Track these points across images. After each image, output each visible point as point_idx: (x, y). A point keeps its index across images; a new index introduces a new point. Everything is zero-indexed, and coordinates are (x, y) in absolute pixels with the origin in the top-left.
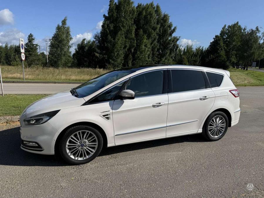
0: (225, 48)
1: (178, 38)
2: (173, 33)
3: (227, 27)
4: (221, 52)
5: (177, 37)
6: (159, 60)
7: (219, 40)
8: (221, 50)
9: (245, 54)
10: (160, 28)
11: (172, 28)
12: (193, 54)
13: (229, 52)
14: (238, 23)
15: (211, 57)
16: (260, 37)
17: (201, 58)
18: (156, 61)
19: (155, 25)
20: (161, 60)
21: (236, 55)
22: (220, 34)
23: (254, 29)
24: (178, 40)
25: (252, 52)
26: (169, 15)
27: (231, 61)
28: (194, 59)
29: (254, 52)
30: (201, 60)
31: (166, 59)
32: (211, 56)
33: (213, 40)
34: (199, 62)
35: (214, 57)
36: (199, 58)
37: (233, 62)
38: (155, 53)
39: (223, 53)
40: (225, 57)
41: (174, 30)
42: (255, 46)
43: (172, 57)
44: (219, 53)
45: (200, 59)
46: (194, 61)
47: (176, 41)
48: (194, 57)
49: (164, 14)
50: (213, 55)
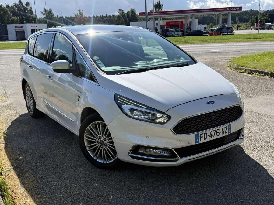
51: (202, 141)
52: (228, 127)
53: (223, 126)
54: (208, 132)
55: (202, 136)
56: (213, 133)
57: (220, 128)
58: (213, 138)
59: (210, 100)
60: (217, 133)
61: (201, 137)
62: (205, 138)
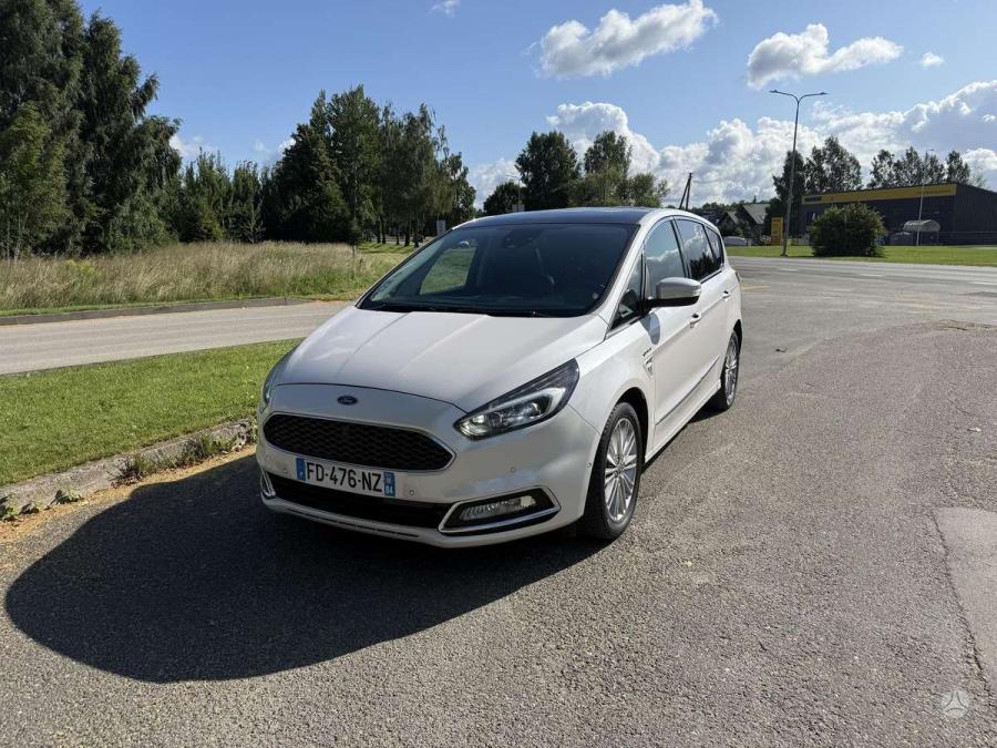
0: (336, 174)
1: (171, 123)
2: (145, 103)
3: (328, 100)
4: (326, 185)
5: (167, 120)
6: (104, 211)
7: (315, 143)
8: (327, 178)
9: (405, 196)
10: (84, 73)
11: (141, 82)
12: (230, 191)
13: (351, 185)
14: (360, 89)
15: (295, 204)
16: (435, 143)
17: (262, 208)
18: (93, 218)
19: (58, 59)
20: (114, 213)
21: (374, 198)
22: (312, 124)
23: (417, 114)
24: (172, 134)
25: (421, 188)
26: (117, 25)
27: (359, 217)
28: (238, 210)
29: (427, 189)
30: (262, 213)
31: (133, 208)
32: (294, 200)
33: (293, 142)
34: (258, 223)
35: (307, 204)
36: (255, 208)
37: (368, 221)
38: (79, 181)
39: (332, 189)
40: (342, 202)
41: (148, 90)
42: (427, 170)
43: (156, 202)
44: (320, 190)
45: (259, 209)
46: (236, 216)
47: (167, 138)
48: (235, 201)
49: (94, 17)
50: (301, 195)
51: (312, 481)
52: (382, 478)
53: (368, 471)
54: (328, 466)
55: (311, 467)
56: (339, 475)
57: (359, 471)
58: (337, 487)
59: (347, 394)
60: (350, 478)
61: (310, 471)
62: (320, 477)
